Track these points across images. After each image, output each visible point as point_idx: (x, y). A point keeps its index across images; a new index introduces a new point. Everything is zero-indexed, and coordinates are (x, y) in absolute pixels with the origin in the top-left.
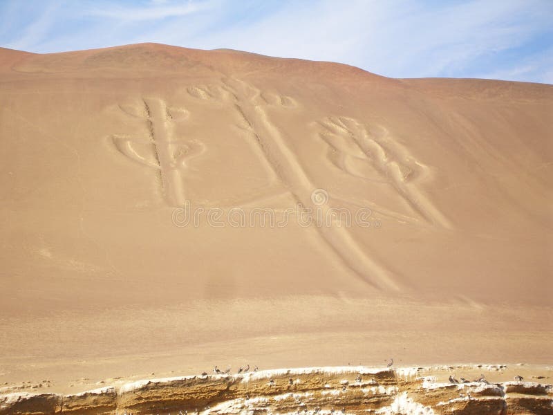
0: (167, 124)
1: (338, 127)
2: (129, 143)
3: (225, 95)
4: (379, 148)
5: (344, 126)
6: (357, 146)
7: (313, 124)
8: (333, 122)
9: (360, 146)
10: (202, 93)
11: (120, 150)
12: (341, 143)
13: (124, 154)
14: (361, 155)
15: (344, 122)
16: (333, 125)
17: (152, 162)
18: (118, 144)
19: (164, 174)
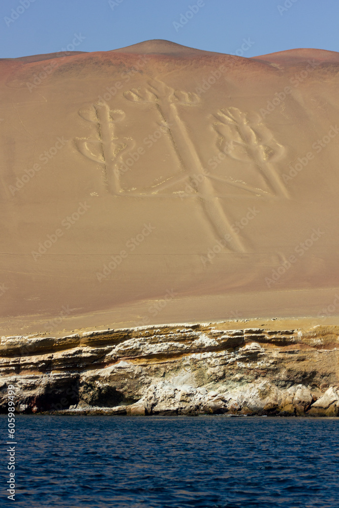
0: (110, 126)
1: (226, 117)
2: (86, 144)
3: (150, 96)
4: (253, 133)
5: (231, 115)
6: (238, 133)
7: (210, 116)
8: (223, 113)
9: (240, 133)
10: (134, 96)
11: (79, 151)
12: (227, 131)
13: (82, 154)
14: (239, 140)
15: (231, 111)
16: (224, 115)
17: (101, 159)
18: (78, 146)
19: (107, 169)
